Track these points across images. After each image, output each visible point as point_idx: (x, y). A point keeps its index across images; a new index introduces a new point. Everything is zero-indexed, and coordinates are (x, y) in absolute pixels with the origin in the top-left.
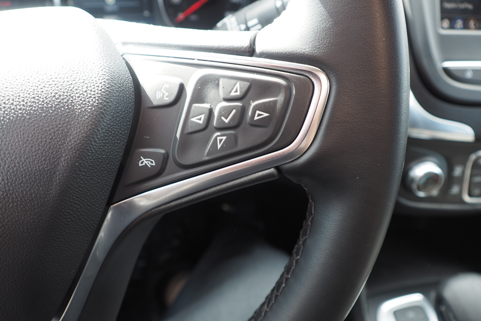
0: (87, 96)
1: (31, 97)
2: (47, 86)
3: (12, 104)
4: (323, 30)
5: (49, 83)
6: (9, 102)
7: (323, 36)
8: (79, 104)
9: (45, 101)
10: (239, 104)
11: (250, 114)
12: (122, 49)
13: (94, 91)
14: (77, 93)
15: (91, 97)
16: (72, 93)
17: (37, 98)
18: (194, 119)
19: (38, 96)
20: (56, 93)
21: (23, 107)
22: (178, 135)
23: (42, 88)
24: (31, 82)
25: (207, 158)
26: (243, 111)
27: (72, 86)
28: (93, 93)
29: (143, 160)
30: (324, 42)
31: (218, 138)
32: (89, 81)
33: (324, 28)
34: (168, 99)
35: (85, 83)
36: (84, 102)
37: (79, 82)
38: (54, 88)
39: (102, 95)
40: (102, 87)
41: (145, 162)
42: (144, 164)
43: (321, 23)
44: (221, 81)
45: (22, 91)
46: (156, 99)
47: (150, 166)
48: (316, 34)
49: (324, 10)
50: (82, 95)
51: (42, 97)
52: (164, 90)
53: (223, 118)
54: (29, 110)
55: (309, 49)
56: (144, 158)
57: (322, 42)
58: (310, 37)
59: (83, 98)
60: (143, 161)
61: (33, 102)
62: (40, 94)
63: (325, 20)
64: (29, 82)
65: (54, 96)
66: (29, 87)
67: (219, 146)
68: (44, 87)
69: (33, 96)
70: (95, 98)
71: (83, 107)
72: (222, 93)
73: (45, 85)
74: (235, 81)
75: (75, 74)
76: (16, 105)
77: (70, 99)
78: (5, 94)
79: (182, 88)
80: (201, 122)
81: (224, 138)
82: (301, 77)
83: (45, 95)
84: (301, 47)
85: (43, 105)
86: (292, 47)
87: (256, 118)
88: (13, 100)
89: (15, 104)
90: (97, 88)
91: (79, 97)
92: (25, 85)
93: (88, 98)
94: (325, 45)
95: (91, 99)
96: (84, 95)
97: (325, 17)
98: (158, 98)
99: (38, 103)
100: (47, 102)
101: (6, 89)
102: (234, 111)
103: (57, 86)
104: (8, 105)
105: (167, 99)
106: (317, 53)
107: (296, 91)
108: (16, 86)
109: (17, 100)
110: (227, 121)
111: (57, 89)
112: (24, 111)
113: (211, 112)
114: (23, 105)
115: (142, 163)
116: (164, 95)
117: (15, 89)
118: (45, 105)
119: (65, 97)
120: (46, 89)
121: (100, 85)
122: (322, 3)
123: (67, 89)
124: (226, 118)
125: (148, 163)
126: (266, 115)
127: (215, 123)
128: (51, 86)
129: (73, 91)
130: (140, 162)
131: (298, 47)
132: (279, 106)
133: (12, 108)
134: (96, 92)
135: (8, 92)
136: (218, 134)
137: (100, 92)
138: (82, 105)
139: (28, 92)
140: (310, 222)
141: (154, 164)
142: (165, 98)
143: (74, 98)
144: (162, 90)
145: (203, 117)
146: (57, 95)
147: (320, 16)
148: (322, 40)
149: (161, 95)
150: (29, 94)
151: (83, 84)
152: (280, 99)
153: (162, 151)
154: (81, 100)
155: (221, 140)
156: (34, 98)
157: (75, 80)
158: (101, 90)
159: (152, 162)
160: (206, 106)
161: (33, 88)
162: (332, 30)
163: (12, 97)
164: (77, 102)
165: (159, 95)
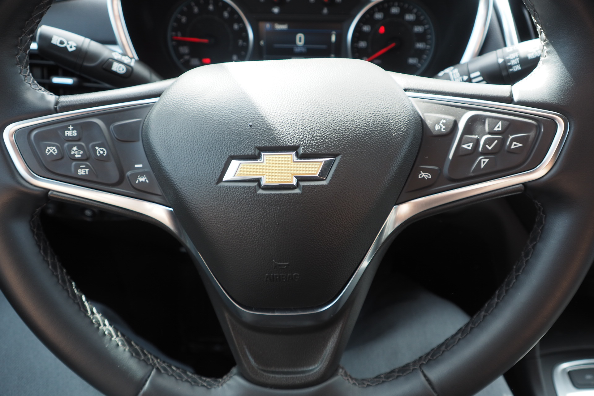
0: (398, 125)
1: (364, 123)
2: (373, 116)
3: (352, 127)
4: (568, 88)
5: (374, 114)
6: (350, 125)
7: (567, 93)
8: (394, 130)
9: (373, 126)
10: (500, 136)
11: (508, 144)
13: (403, 122)
14: (392, 122)
15: (401, 126)
16: (389, 122)
17: (368, 124)
18: (464, 146)
19: (368, 123)
20: (379, 122)
21: (360, 129)
23: (370, 118)
24: (363, 113)
25: (472, 174)
26: (503, 142)
27: (389, 117)
28: (402, 123)
29: (422, 173)
30: (567, 97)
31: (482, 160)
32: (398, 115)
33: (569, 87)
35: (396, 116)
36: (397, 129)
37: (393, 115)
38: (377, 118)
39: (408, 125)
40: (407, 119)
41: (424, 175)
42: (422, 177)
43: (566, 83)
44: (487, 120)
45: (358, 119)
46: (435, 130)
47: (427, 179)
48: (562, 91)
49: (569, 75)
50: (395, 124)
51: (371, 123)
52: (442, 124)
53: (487, 146)
54: (363, 131)
55: (556, 101)
56: (423, 172)
57: (566, 96)
58: (557, 93)
59: (396, 126)
60: (422, 175)
61: (366, 126)
62: (370, 121)
63: (569, 82)
64: (361, 113)
65: (378, 123)
66: (362, 116)
67: (482, 166)
68: (371, 117)
69: (365, 122)
70: (403, 126)
71: (397, 132)
72: (487, 129)
73: (371, 116)
74: (498, 120)
75: (389, 109)
76: (355, 128)
77: (388, 126)
78: (347, 120)
79: (455, 124)
80: (470, 148)
81: (487, 160)
82: (549, 120)
83: (373, 122)
84: (550, 99)
85: (372, 129)
86: (543, 99)
87: (513, 147)
88: (353, 124)
89: (354, 126)
90: (404, 120)
91: (393, 125)
92: (359, 115)
93: (399, 126)
94: (568, 98)
95: (401, 127)
96: (396, 124)
97: (570, 79)
98: (436, 129)
99: (369, 127)
100: (374, 127)
101: (347, 117)
102: (496, 141)
103: (379, 117)
104: (350, 127)
105: (444, 130)
106: (562, 104)
107: (544, 130)
108: (353, 115)
109: (355, 124)
110: (490, 148)
111: (379, 119)
112: (361, 132)
113: (478, 141)
114: (360, 128)
115: (421, 176)
116: (441, 127)
117: (353, 117)
118: (373, 129)
119: (385, 124)
120: (373, 118)
121: (406, 118)
122: (568, 71)
123: (386, 119)
124: (490, 146)
125: (426, 176)
126: (520, 145)
127: (480, 149)
128: (375, 117)
129: (390, 121)
130: (420, 175)
131: (548, 99)
132: (531, 139)
133: (353, 129)
134: (404, 122)
135: (349, 119)
136: (483, 157)
137: (406, 123)
138: (396, 131)
139: (362, 120)
140: (541, 230)
141: (430, 177)
142: (443, 130)
143: (391, 125)
144: (440, 124)
145: (471, 144)
146: (380, 123)
147: (566, 79)
148: (566, 95)
149: (440, 128)
150: (362, 121)
151: (395, 117)
152: (532, 134)
153: (437, 168)
154: (395, 127)
155: (484, 162)
156: (365, 123)
157: (389, 114)
158: (407, 121)
159: (428, 176)
160: (474, 137)
161: (364, 117)
162: (575, 89)
163: (352, 122)
164: (393, 128)
165: (437, 128)
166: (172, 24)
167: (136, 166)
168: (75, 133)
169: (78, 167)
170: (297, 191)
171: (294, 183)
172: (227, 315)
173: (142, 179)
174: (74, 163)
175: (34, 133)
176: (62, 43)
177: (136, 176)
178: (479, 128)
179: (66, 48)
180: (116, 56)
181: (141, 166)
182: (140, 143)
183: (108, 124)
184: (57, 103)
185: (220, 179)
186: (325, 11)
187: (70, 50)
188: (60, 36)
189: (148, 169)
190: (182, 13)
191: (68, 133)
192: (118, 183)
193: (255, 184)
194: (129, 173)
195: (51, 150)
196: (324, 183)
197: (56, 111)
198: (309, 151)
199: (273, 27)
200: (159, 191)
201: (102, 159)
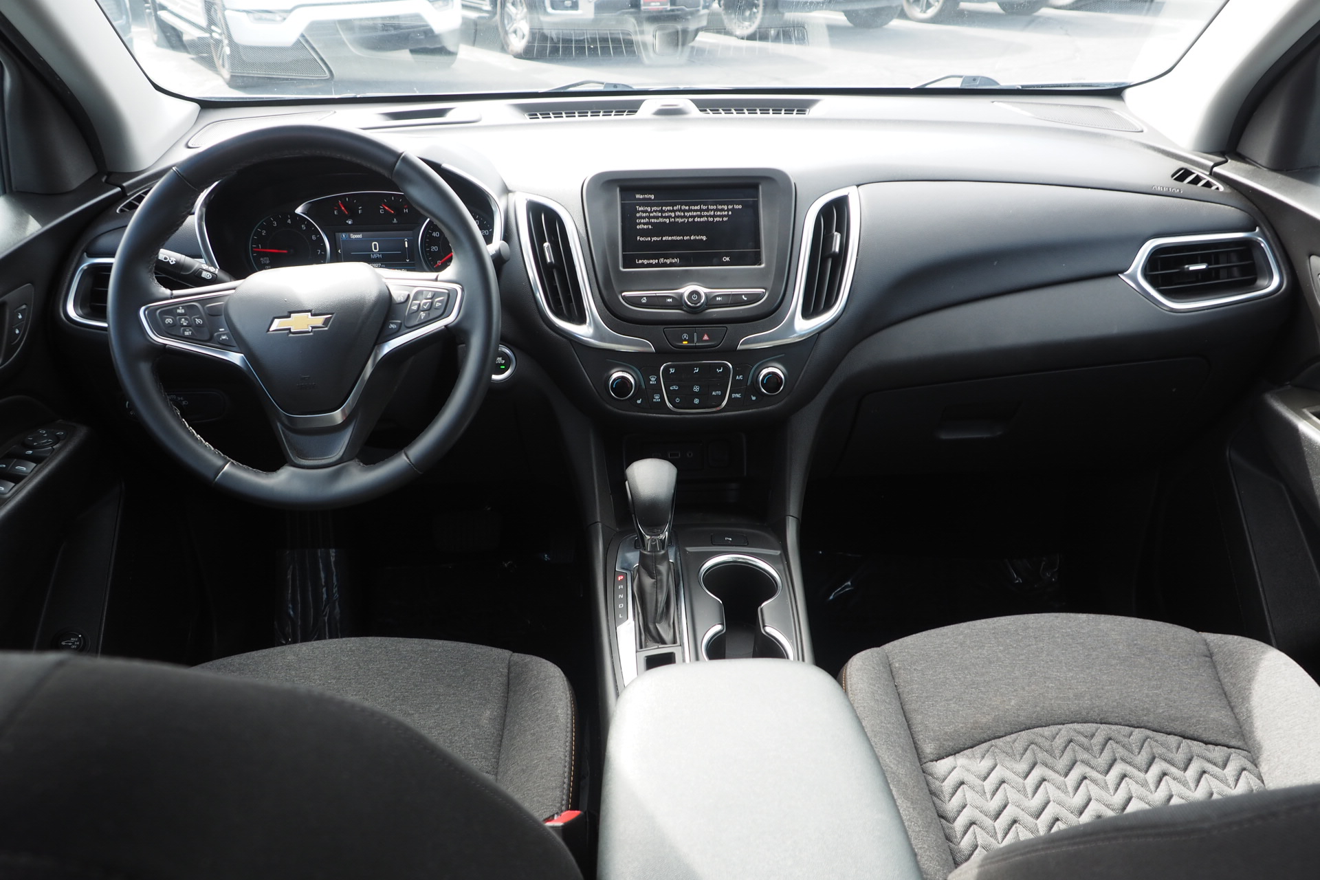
10: (430, 300)
11: (435, 304)
12: (384, 280)
18: (413, 307)
22: (406, 314)
25: (417, 325)
26: (432, 303)
31: (422, 316)
34: (402, 300)
41: (392, 326)
44: (424, 292)
47: (394, 328)
53: (424, 306)
56: (392, 324)
67: (422, 319)
72: (424, 296)
74: (430, 292)
79: (409, 296)
80: (416, 309)
81: (424, 315)
82: (454, 289)
87: (437, 306)
102: (429, 303)
107: (452, 295)
110: (426, 308)
113: (420, 304)
116: (401, 298)
124: (426, 306)
126: (441, 304)
127: (421, 308)
130: (390, 326)
132: (446, 301)
136: (423, 313)
144: (401, 296)
145: (416, 306)
152: (446, 298)
153: (399, 321)
159: (397, 326)
160: (418, 302)
165: (399, 299)
166: (253, 237)
167: (221, 330)
168: (183, 311)
169: (184, 330)
170: (311, 334)
171: (310, 329)
172: (279, 424)
173: (224, 337)
174: (182, 328)
175: (158, 311)
176: (166, 258)
177: (220, 336)
178: (420, 297)
179: (168, 262)
180: (205, 267)
181: (223, 330)
182: (223, 316)
183: (203, 306)
184: (172, 294)
185: (268, 330)
186: (395, 221)
187: (171, 263)
188: (164, 254)
189: (228, 331)
190: (262, 227)
191: (179, 311)
192: (209, 340)
193: (288, 331)
194: (216, 334)
195: (169, 321)
196: (326, 329)
197: (171, 298)
198: (317, 312)
199: (350, 236)
200: (235, 344)
201: (199, 326)
